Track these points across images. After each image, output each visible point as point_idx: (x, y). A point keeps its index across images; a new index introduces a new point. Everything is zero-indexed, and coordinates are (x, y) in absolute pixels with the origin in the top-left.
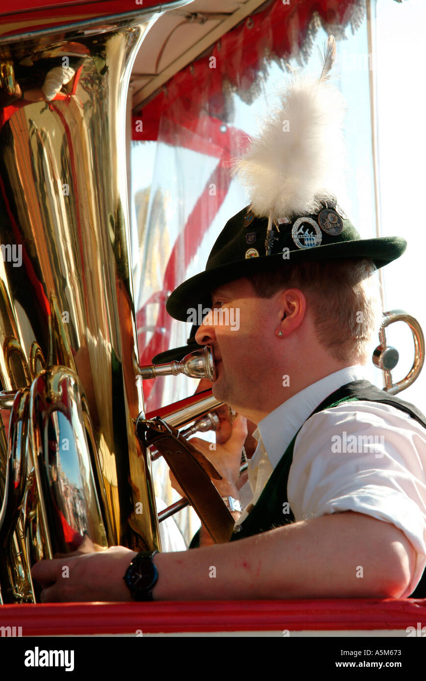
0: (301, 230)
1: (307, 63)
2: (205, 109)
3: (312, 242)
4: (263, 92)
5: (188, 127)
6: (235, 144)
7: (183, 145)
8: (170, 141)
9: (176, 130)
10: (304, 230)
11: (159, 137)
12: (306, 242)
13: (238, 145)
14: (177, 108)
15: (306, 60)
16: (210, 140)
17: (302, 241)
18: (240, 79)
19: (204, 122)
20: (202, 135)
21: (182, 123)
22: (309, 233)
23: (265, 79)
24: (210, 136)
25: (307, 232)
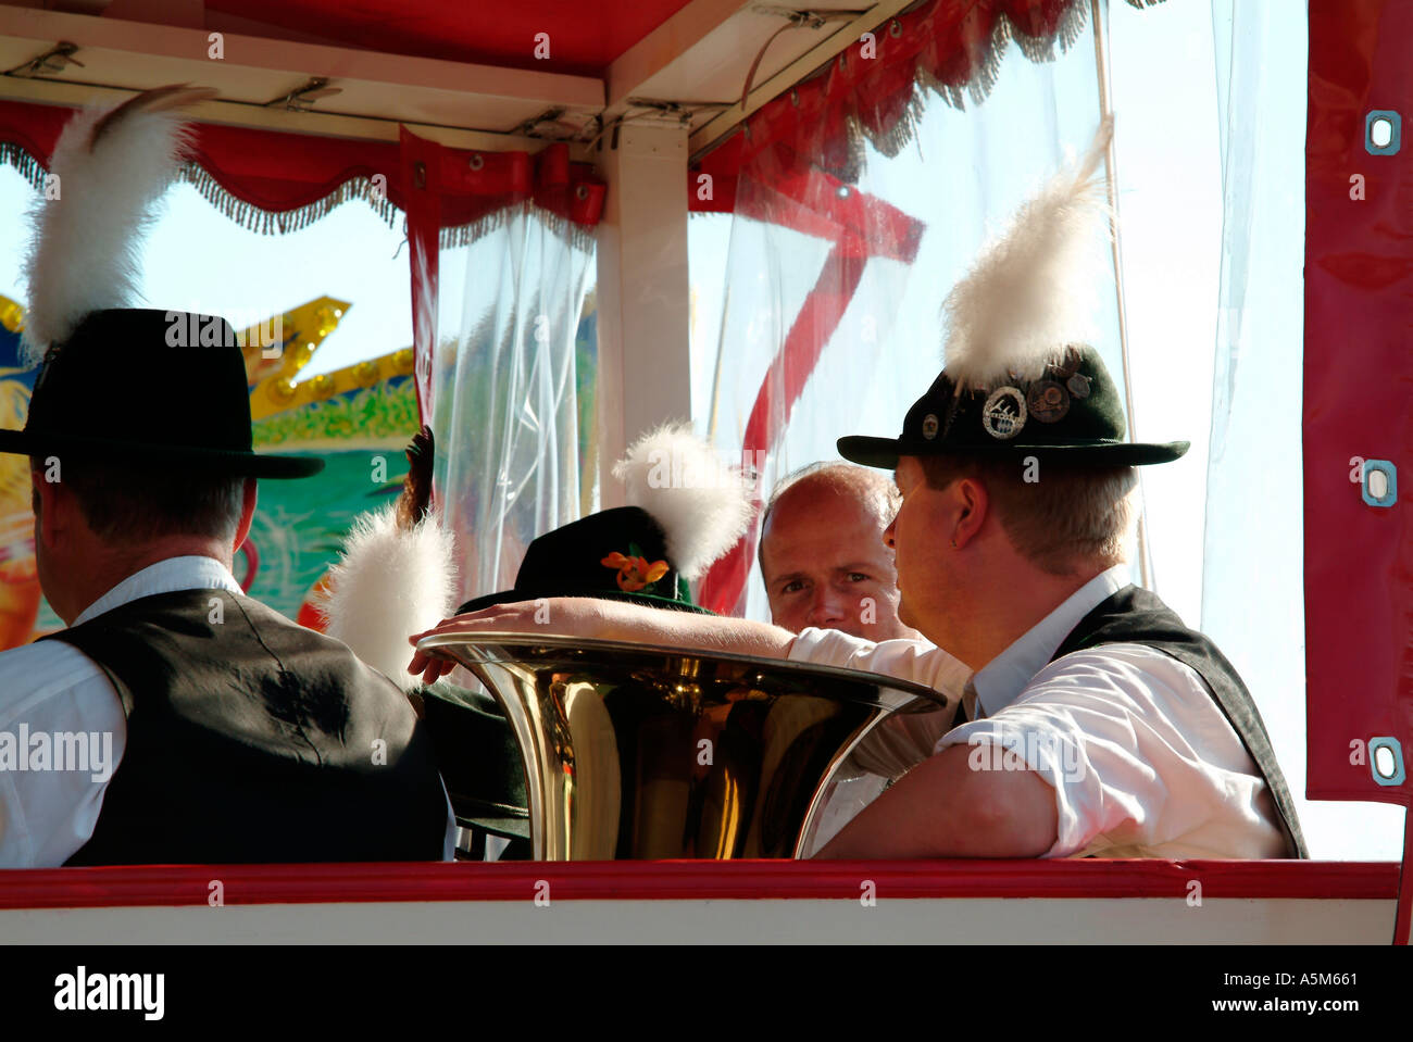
0: (998, 407)
1: (988, 94)
2: (818, 163)
3: (1008, 426)
4: (913, 137)
5: (789, 193)
6: (874, 223)
7: (779, 220)
8: (756, 213)
9: (767, 197)
10: (1003, 407)
11: (736, 207)
12: (1000, 426)
13: (880, 226)
14: (767, 160)
15: (987, 89)
16: (829, 215)
17: (995, 422)
18: (882, 118)
19: (816, 182)
20: (814, 207)
21: (778, 185)
22: (1009, 412)
23: (918, 116)
24: (827, 209)
25: (1005, 411)
